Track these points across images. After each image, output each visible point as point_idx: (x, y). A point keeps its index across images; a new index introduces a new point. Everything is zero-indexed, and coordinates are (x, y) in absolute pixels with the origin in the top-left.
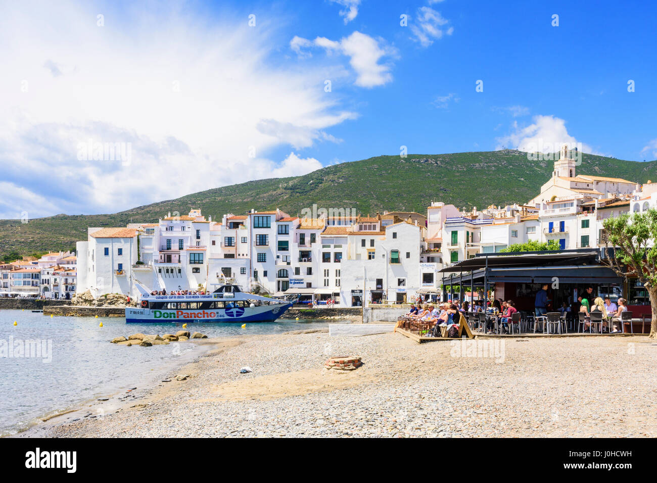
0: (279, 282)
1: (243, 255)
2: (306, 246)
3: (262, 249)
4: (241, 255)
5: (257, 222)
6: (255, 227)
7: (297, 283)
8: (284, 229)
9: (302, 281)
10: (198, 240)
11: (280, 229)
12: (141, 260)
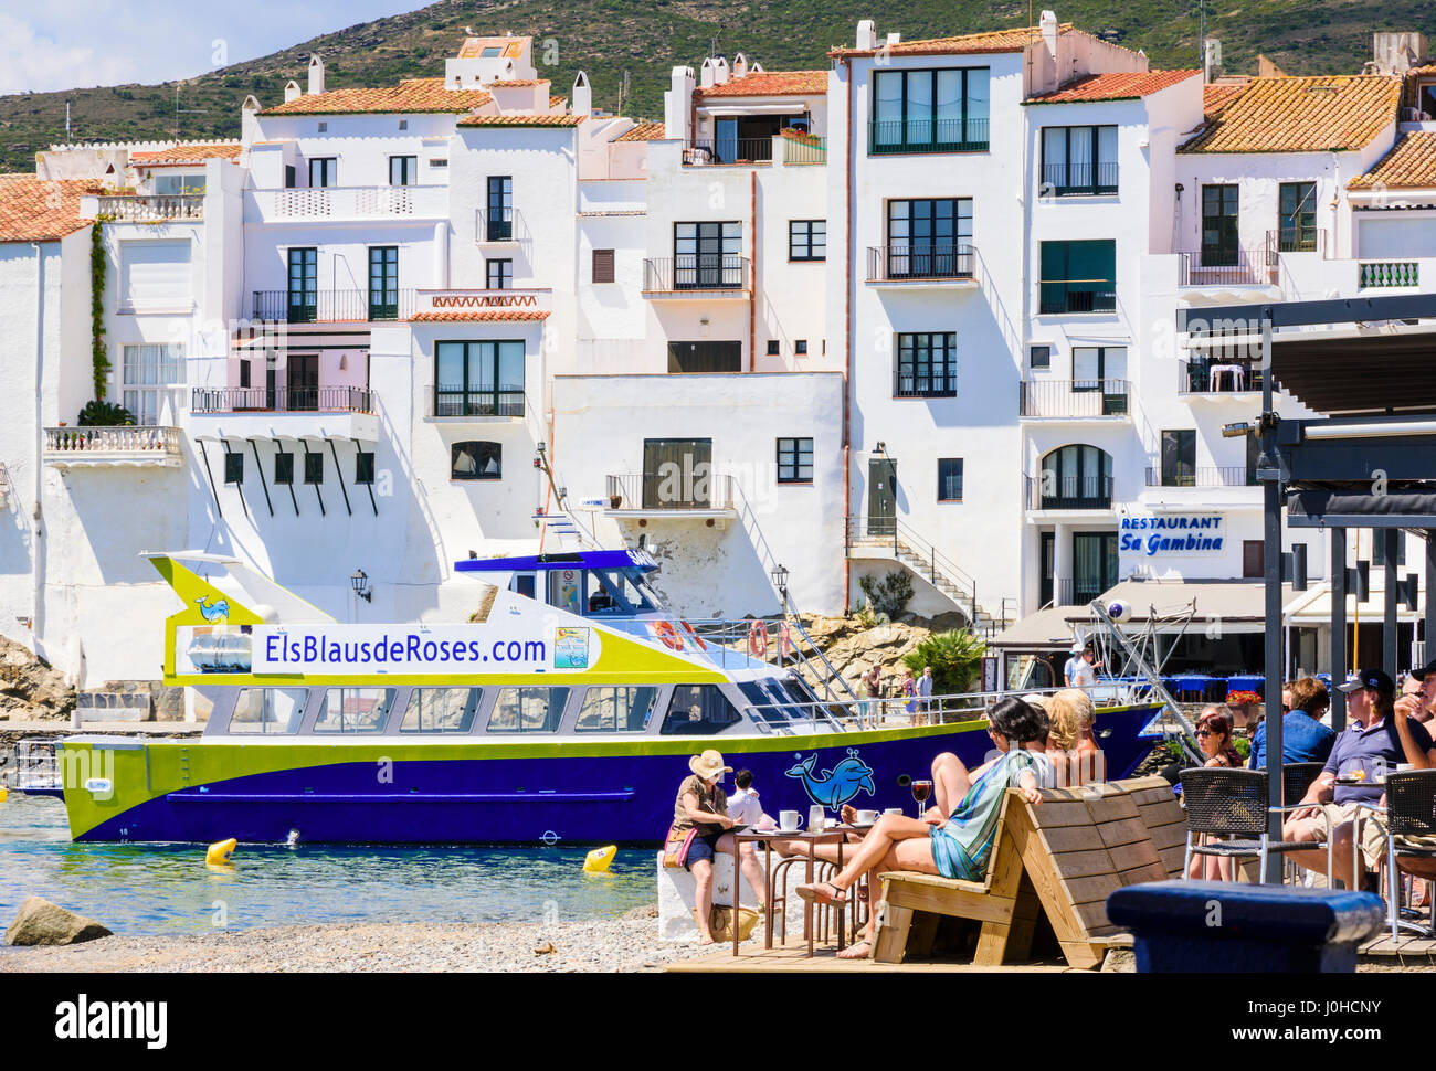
0: (1046, 538)
1: (801, 348)
2: (1246, 279)
3: (931, 304)
4: (786, 349)
5: (890, 115)
6: (877, 149)
7: (1178, 544)
8: (1081, 154)
9: (1210, 533)
10: (500, 248)
11: (1056, 156)
12: (116, 396)
